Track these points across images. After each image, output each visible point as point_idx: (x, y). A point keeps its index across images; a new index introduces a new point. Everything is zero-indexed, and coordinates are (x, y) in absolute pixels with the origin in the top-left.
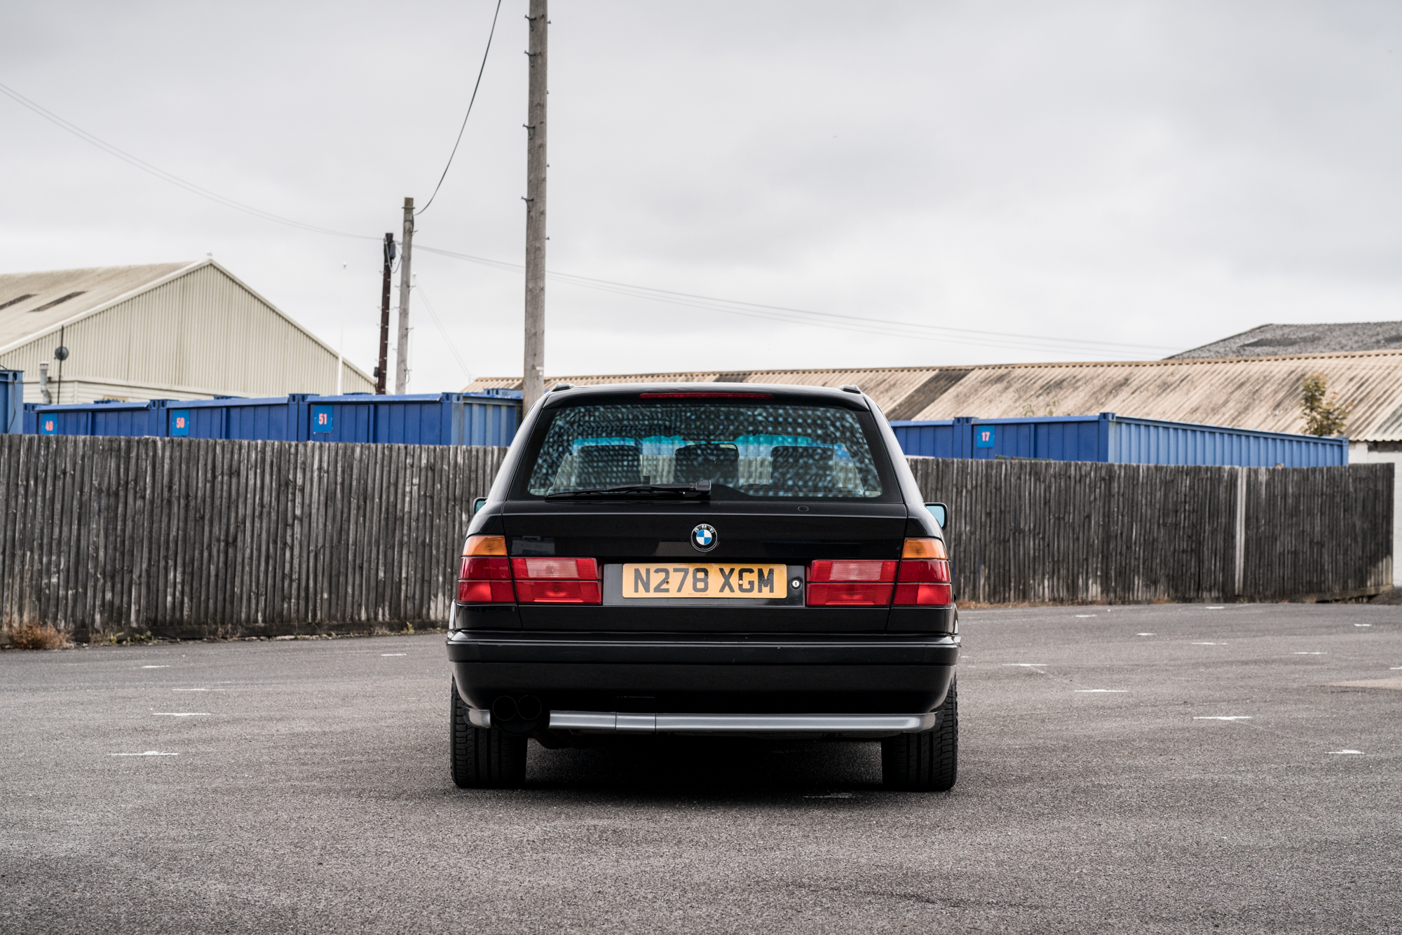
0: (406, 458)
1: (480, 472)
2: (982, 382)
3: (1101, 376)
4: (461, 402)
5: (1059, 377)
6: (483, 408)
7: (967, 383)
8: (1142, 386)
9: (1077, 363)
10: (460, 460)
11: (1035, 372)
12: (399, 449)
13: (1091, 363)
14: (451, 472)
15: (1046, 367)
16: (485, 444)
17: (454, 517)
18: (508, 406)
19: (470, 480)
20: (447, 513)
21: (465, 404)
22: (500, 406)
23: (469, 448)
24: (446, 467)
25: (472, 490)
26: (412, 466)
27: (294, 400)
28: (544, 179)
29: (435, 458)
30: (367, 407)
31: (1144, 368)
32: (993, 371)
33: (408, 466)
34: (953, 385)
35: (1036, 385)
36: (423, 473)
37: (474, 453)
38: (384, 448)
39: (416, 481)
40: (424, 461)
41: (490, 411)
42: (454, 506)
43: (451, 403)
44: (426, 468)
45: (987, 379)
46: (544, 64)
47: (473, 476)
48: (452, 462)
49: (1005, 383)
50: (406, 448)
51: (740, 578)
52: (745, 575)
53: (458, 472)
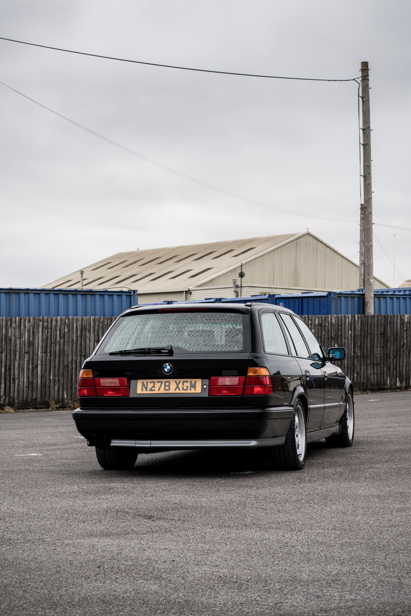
0: (308, 321)
1: (343, 326)
6: (346, 298)
10: (333, 321)
12: (305, 317)
14: (330, 326)
16: (345, 314)
18: (358, 297)
19: (338, 330)
20: (328, 344)
21: (338, 297)
22: (354, 297)
23: (337, 316)
24: (327, 324)
25: (340, 334)
26: (311, 324)
27: (270, 297)
28: (371, 198)
29: (322, 321)
30: (298, 299)
33: (309, 324)
36: (317, 327)
37: (340, 318)
40: (317, 322)
41: (349, 299)
42: (331, 341)
43: (332, 296)
44: (318, 325)
46: (370, 148)
47: (340, 328)
48: (330, 322)
50: (308, 317)
51: (183, 385)
52: (185, 383)
53: (333, 326)
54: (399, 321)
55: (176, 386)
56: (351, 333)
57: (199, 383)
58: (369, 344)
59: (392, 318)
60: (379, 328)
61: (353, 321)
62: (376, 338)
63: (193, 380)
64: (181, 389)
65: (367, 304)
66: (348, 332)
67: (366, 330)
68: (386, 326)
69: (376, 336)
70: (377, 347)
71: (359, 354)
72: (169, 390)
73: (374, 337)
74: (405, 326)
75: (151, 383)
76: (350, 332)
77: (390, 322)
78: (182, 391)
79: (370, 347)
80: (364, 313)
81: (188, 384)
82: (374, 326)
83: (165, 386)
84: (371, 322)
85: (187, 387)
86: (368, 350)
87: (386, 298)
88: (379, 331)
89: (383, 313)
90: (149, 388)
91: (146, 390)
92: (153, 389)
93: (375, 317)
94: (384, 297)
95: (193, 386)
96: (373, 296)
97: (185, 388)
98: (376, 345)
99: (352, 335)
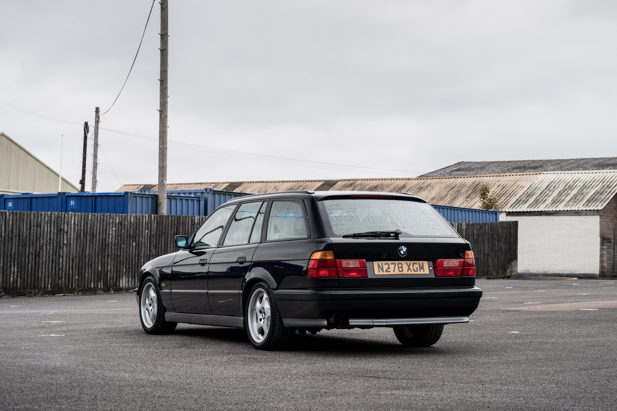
0: (110, 220)
1: (141, 225)
2: (343, 187)
3: (393, 184)
4: (132, 196)
5: (376, 184)
6: (141, 198)
7: (336, 187)
8: (411, 188)
9: (383, 179)
10: (132, 220)
11: (365, 182)
12: (107, 215)
13: (389, 178)
14: (129, 225)
15: (370, 180)
16: (142, 214)
17: (130, 244)
18: (152, 197)
19: (136, 229)
21: (134, 196)
22: (148, 197)
23: (136, 215)
24: (126, 223)
25: (137, 233)
26: (113, 223)
27: (60, 195)
28: (167, 102)
29: (122, 219)
30: (91, 198)
31: (412, 181)
32: (347, 182)
33: (111, 223)
34: (330, 188)
35: (366, 188)
36: (117, 226)
37: (138, 217)
38: (101, 215)
39: (114, 229)
40: (117, 221)
41: (144, 199)
42: (130, 240)
43: (128, 196)
44: (118, 223)
45: (345, 185)
46: (167, 54)
48: (129, 221)
49: (352, 187)
50: (110, 215)
52: (414, 265)
53: (132, 225)
54: (190, 222)
55: (407, 267)
56: (148, 233)
57: (426, 264)
58: (163, 244)
59: (184, 219)
60: (173, 228)
61: (149, 220)
62: (169, 238)
63: (421, 262)
64: (412, 270)
65: (160, 205)
66: (145, 231)
67: (161, 229)
68: (179, 227)
69: (169, 236)
70: (170, 247)
71: (154, 253)
72: (402, 271)
73: (168, 237)
74: (195, 227)
76: (147, 231)
77: (183, 223)
78: (413, 273)
79: (164, 246)
80: (156, 213)
81: (417, 266)
82: (168, 226)
83: (399, 268)
84: (166, 222)
85: (417, 268)
86: (162, 249)
87: (176, 199)
88: (172, 231)
89: (173, 214)
90: (385, 269)
91: (383, 272)
92: (388, 270)
93: (169, 218)
94: (174, 199)
95: (422, 268)
96: (166, 196)
97: (416, 269)
98: (169, 244)
99: (149, 234)
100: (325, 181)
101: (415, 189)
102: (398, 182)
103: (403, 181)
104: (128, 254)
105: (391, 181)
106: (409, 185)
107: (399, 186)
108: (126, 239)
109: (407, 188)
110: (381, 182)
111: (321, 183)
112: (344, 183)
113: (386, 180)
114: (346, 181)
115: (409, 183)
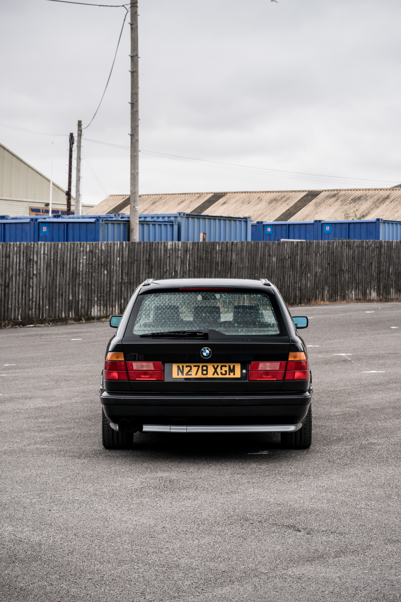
0: (80, 248)
1: (112, 253)
2: (326, 197)
3: (377, 195)
4: (104, 222)
5: (360, 195)
6: (113, 225)
7: (320, 198)
8: (395, 199)
9: (367, 189)
10: (103, 248)
11: (349, 193)
12: (77, 244)
13: (373, 189)
14: (100, 253)
15: (354, 190)
16: (114, 241)
17: (101, 272)
18: (124, 224)
19: (108, 256)
20: (98, 271)
21: (105, 223)
22: (120, 224)
23: (107, 243)
24: (97, 251)
25: (109, 260)
26: (83, 251)
27: (32, 221)
28: (138, 126)
29: (93, 247)
30: (63, 225)
31: (396, 191)
33: (81, 251)
34: (314, 198)
35: (349, 198)
36: (88, 254)
37: (109, 245)
38: (71, 244)
39: (85, 257)
40: (88, 249)
41: (116, 226)
42: (101, 268)
43: (99, 223)
44: (89, 252)
45: (328, 196)
47: (109, 254)
48: (100, 249)
49: (336, 198)
50: (80, 243)
51: (221, 369)
52: (223, 368)
53: (103, 253)
54: (163, 248)
56: (119, 260)
57: (237, 367)
58: (135, 271)
59: (157, 245)
60: (145, 255)
61: (121, 247)
62: (142, 265)
63: (232, 365)
64: (219, 373)
65: (132, 231)
66: (117, 258)
67: (133, 256)
68: (151, 253)
69: (142, 263)
70: (142, 274)
71: (126, 280)
72: (207, 374)
73: (140, 264)
74: (168, 253)
75: (187, 367)
76: (118, 259)
77: (155, 249)
78: (220, 376)
79: (137, 273)
80: (129, 240)
81: (227, 369)
82: (140, 253)
83: (203, 370)
84: (138, 248)
85: (226, 371)
86: (135, 277)
87: (149, 224)
88: (145, 257)
89: (146, 240)
90: (185, 372)
93: (141, 244)
94: (147, 224)
95: (232, 371)
96: (138, 222)
97: (224, 373)
98: (141, 271)
99: (121, 262)
100: (309, 192)
101: (399, 200)
102: (382, 192)
103: (387, 191)
104: (99, 282)
105: (375, 191)
106: (393, 195)
107: (383, 197)
108: (97, 267)
109: (391, 199)
110: (365, 192)
111: (305, 193)
112: (327, 193)
113: (370, 190)
114: (330, 191)
115: (393, 194)
